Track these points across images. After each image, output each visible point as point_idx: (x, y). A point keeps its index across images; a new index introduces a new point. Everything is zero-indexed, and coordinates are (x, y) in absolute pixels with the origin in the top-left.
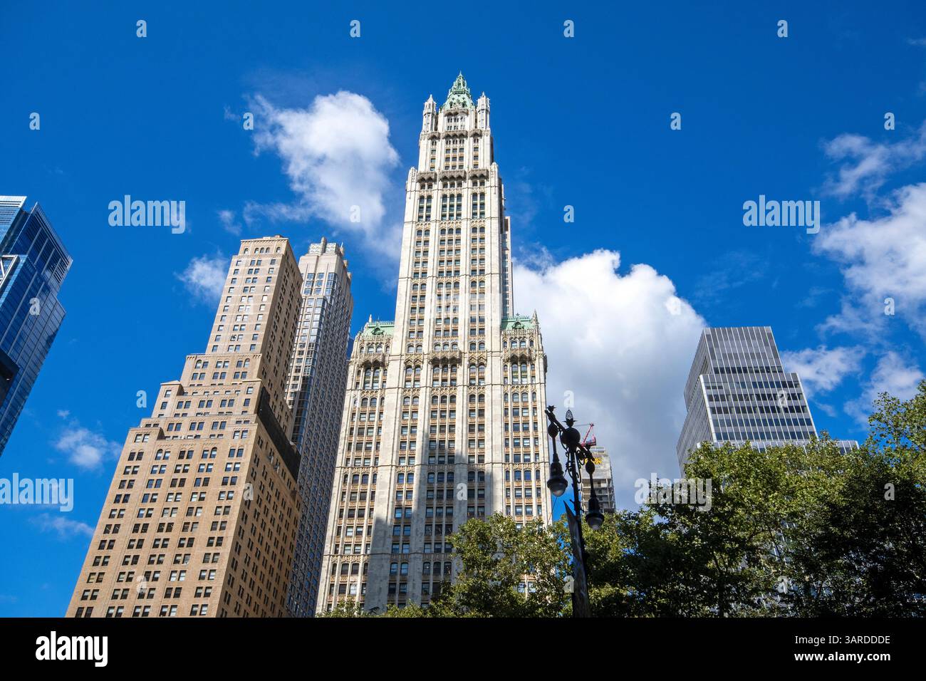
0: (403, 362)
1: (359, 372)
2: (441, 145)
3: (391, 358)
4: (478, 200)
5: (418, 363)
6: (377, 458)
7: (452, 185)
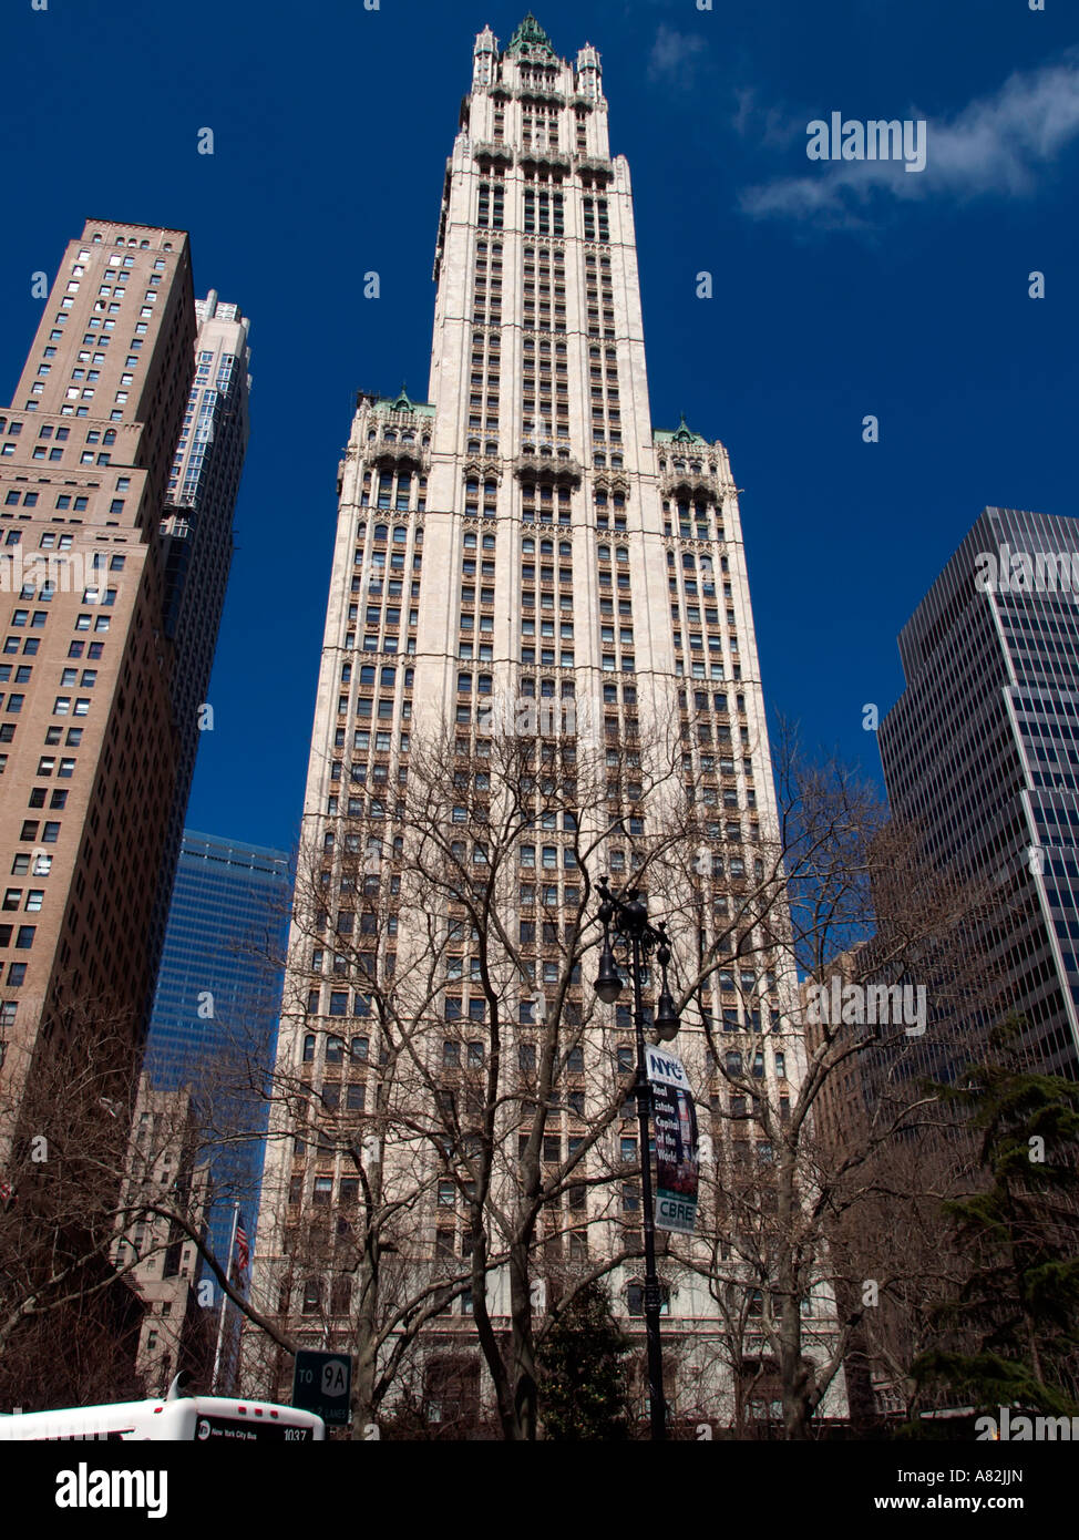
0: (460, 468)
1: (367, 476)
2: (513, 111)
3: (434, 458)
4: (596, 210)
5: (492, 474)
6: (412, 640)
7: (543, 179)
